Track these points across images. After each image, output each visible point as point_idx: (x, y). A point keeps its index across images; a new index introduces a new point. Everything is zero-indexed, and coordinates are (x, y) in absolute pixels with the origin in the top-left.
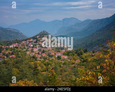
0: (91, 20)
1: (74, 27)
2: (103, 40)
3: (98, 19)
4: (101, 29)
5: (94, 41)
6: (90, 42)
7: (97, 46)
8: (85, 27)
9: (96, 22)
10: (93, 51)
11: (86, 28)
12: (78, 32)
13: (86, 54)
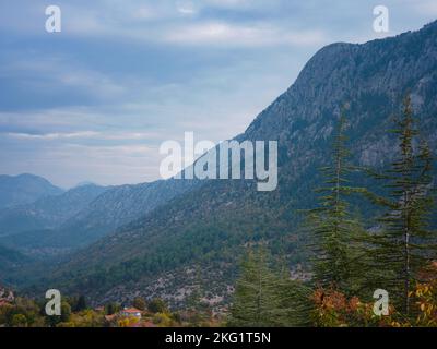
0: (100, 187)
1: (33, 213)
2: (144, 264)
3: (124, 186)
4: (138, 221)
5: (108, 270)
6: (93, 272)
7: (122, 287)
8: (76, 212)
9: (116, 195)
10: (110, 307)
11: (79, 218)
12: (48, 230)
13: (80, 319)
